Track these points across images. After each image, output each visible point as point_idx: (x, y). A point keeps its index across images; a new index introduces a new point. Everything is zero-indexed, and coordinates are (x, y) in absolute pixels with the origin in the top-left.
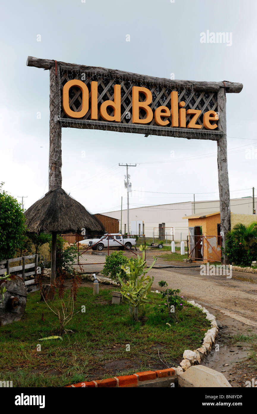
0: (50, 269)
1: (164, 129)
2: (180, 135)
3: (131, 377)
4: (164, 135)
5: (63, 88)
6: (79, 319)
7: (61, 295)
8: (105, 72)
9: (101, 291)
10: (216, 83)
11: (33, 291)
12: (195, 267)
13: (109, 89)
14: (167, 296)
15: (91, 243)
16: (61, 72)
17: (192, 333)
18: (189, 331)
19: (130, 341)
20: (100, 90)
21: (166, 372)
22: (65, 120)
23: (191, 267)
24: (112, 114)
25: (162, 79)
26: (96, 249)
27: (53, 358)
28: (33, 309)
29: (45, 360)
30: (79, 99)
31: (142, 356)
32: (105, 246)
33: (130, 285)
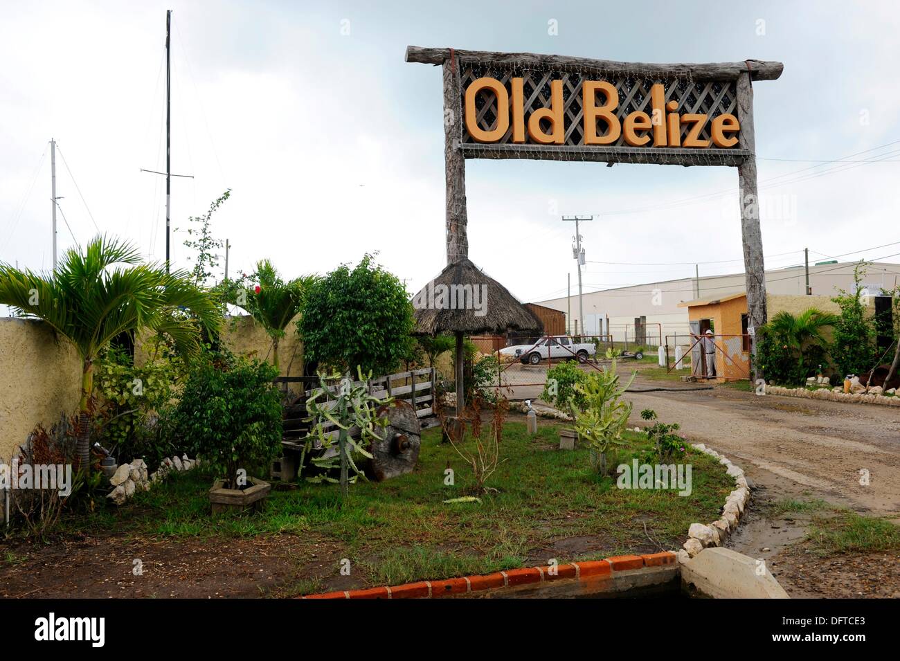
0: (455, 394)
1: (640, 150)
2: (671, 159)
3: (600, 563)
4: (643, 162)
5: (465, 94)
6: (507, 472)
7: (476, 433)
8: (535, 60)
9: (541, 429)
10: (732, 64)
11: (430, 426)
12: (703, 389)
13: (543, 88)
14: (657, 436)
15: (518, 351)
16: (461, 67)
17: (702, 496)
18: (696, 494)
19: (595, 508)
20: (528, 91)
21: (660, 558)
22: (470, 146)
23: (696, 390)
24: (549, 130)
25: (635, 64)
26: (528, 363)
27: (468, 530)
28: (432, 455)
29: (456, 532)
30: (493, 109)
31: (618, 531)
32: (542, 357)
33: (592, 416)
